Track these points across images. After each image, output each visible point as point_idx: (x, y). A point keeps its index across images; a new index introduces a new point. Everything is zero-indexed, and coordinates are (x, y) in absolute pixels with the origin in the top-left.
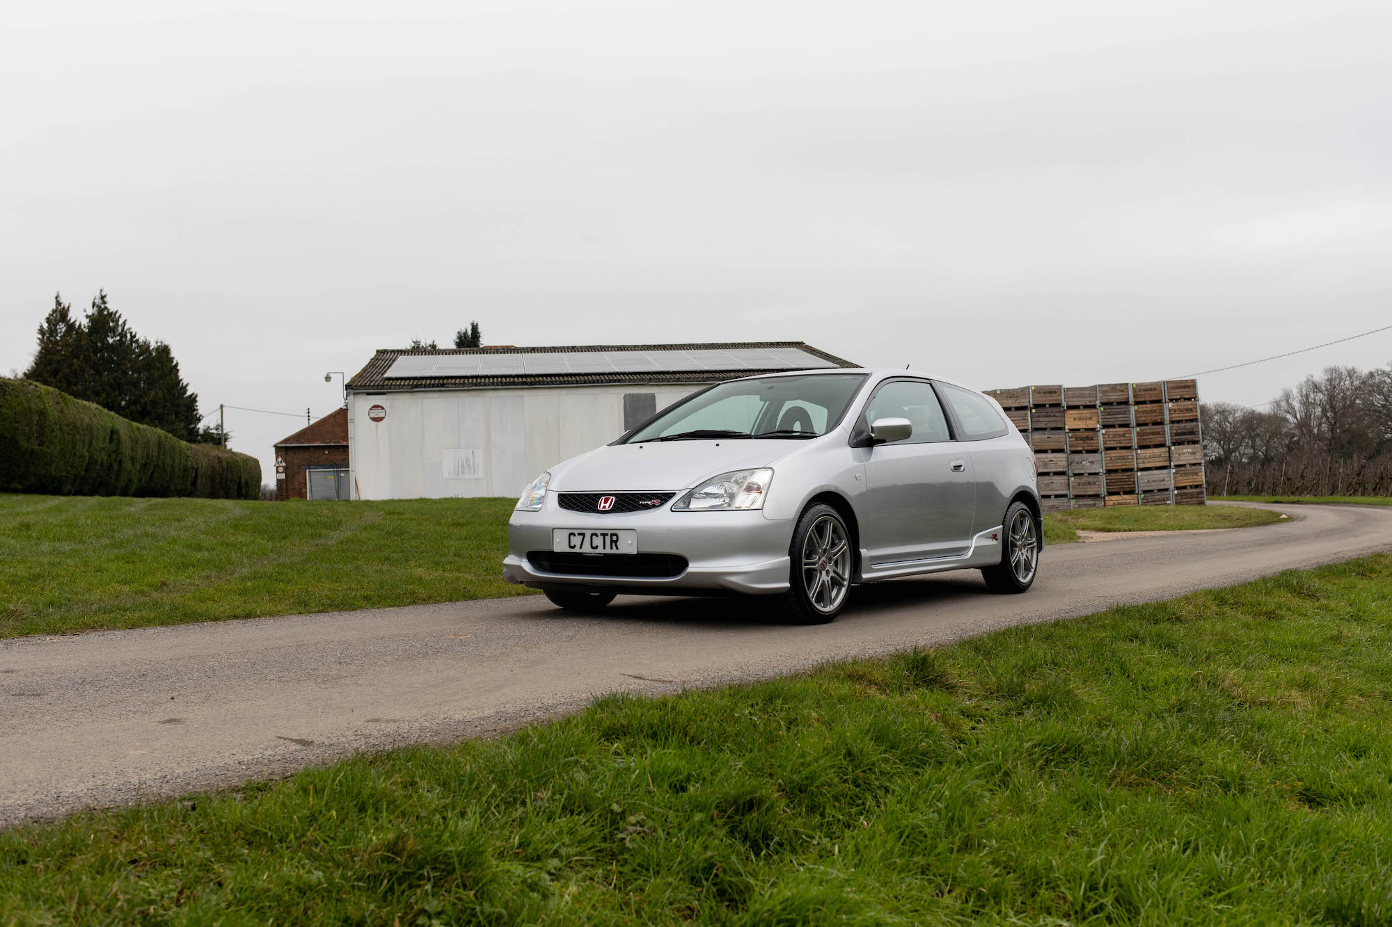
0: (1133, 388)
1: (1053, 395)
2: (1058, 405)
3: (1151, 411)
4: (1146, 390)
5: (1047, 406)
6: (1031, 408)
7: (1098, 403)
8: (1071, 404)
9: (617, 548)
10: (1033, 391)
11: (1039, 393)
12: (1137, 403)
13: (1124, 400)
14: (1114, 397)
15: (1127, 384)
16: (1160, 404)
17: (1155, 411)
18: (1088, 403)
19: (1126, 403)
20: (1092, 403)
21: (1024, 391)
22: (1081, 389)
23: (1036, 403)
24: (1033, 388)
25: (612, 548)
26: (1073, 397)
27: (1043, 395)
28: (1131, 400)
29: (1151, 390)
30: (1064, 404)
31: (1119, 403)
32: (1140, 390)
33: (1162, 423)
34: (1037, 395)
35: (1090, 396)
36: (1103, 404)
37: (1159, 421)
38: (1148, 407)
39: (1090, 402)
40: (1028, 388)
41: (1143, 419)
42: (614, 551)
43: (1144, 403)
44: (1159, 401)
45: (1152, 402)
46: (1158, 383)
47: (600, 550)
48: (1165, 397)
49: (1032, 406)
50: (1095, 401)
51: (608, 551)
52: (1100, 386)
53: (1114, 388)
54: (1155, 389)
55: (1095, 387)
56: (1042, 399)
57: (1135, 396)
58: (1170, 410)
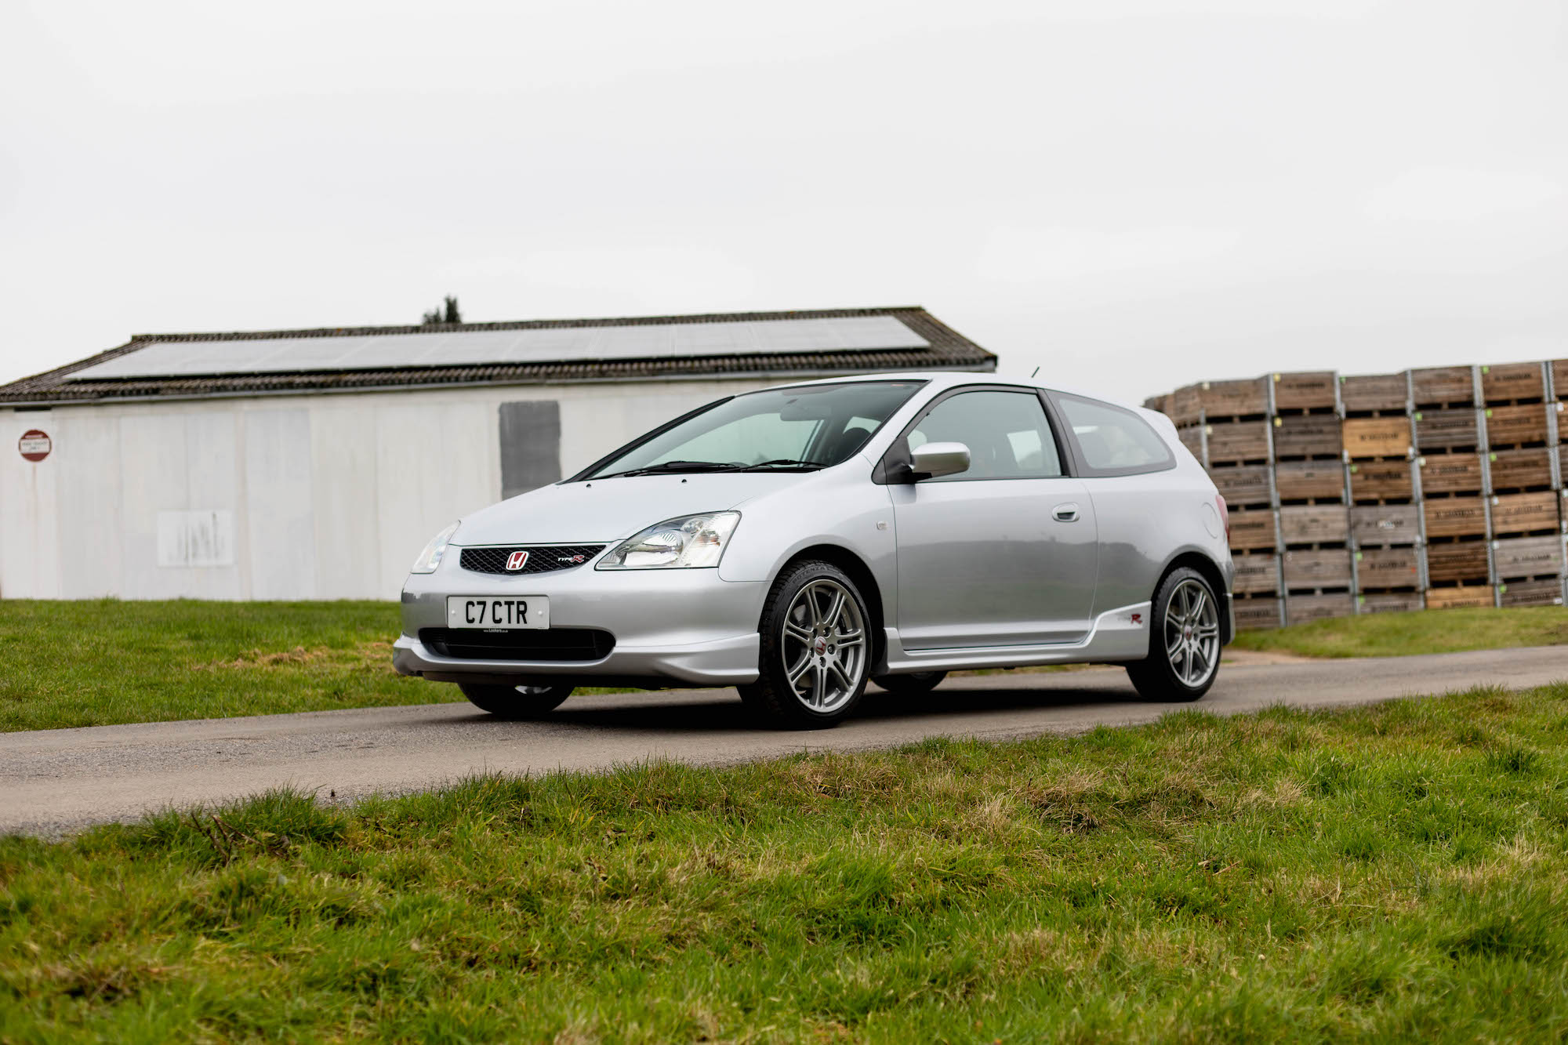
0: (1484, 375)
1: (1317, 390)
2: (1329, 410)
3: (1519, 421)
4: (1509, 378)
5: (1306, 412)
6: (1273, 419)
7: (1410, 405)
8: (1354, 407)
9: (525, 622)
10: (1277, 384)
11: (1289, 386)
12: (1490, 404)
13: (1464, 399)
14: (1443, 393)
15: (1469, 368)
16: (1539, 406)
17: (1528, 420)
18: (1389, 406)
19: (1468, 404)
20: (1398, 406)
21: (1258, 385)
22: (1373, 378)
23: (1283, 406)
24: (1277, 378)
25: (518, 622)
26: (1359, 394)
27: (1295, 391)
28: (1479, 398)
29: (1519, 377)
30: (1341, 408)
31: (1454, 405)
32: (1497, 379)
33: (1542, 443)
34: (1284, 392)
35: (1393, 391)
36: (1420, 407)
37: (1536, 438)
38: (1515, 411)
39: (1394, 402)
40: (1266, 379)
41: (1504, 435)
42: (522, 626)
43: (1506, 403)
44: (1537, 400)
45: (1522, 402)
46: (1536, 365)
47: (504, 625)
48: (1549, 390)
49: (1273, 411)
50: (1403, 402)
51: (514, 625)
52: (1414, 371)
53: (1442, 375)
54: (1528, 376)
55: (1403, 376)
56: (1294, 399)
57: (1486, 391)
58: (1559, 417)
